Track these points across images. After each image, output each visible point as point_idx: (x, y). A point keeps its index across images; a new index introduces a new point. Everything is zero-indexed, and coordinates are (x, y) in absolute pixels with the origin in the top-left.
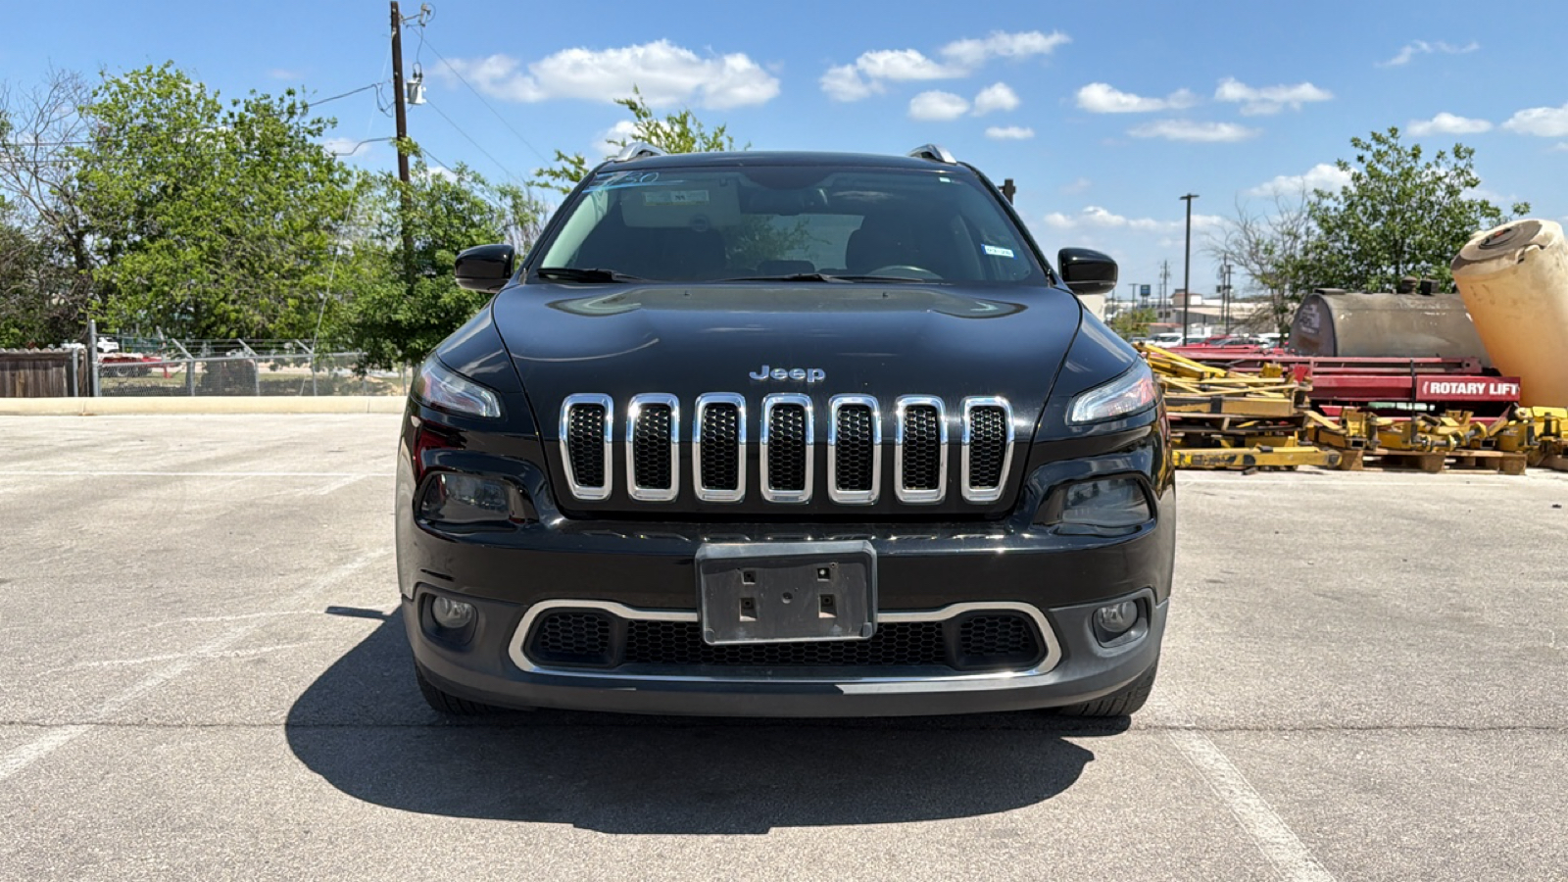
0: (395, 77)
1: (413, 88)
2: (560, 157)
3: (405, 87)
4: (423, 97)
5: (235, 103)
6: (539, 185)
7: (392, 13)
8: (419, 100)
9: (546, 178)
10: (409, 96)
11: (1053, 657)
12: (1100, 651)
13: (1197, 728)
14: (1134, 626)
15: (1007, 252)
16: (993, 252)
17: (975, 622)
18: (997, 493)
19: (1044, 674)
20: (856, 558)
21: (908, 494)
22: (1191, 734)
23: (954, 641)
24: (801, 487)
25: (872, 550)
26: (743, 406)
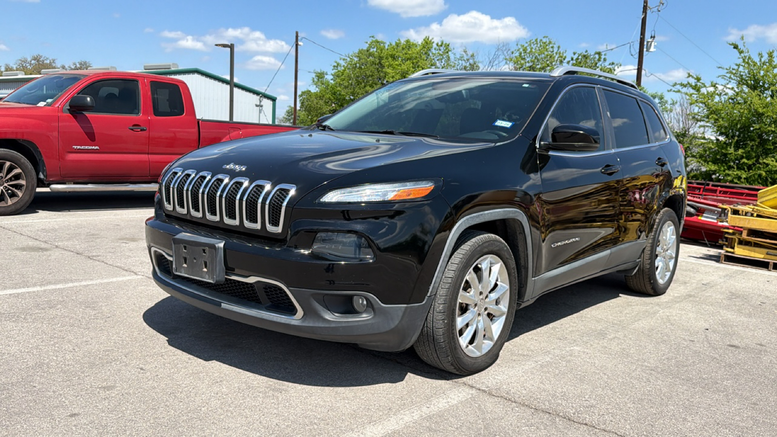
0: (641, 38)
1: (650, 43)
2: (689, 76)
3: (645, 43)
4: (654, 48)
5: (574, 54)
6: (674, 91)
7: (644, 6)
8: (652, 49)
9: (678, 87)
10: (647, 48)
11: (300, 312)
12: (329, 316)
13: (484, 391)
14: (365, 311)
15: (508, 124)
16: (500, 123)
17: (268, 288)
18: (279, 229)
19: (297, 319)
20: (213, 247)
21: (248, 224)
22: (474, 391)
23: (262, 295)
24: (216, 215)
25: (222, 245)
26: (208, 178)
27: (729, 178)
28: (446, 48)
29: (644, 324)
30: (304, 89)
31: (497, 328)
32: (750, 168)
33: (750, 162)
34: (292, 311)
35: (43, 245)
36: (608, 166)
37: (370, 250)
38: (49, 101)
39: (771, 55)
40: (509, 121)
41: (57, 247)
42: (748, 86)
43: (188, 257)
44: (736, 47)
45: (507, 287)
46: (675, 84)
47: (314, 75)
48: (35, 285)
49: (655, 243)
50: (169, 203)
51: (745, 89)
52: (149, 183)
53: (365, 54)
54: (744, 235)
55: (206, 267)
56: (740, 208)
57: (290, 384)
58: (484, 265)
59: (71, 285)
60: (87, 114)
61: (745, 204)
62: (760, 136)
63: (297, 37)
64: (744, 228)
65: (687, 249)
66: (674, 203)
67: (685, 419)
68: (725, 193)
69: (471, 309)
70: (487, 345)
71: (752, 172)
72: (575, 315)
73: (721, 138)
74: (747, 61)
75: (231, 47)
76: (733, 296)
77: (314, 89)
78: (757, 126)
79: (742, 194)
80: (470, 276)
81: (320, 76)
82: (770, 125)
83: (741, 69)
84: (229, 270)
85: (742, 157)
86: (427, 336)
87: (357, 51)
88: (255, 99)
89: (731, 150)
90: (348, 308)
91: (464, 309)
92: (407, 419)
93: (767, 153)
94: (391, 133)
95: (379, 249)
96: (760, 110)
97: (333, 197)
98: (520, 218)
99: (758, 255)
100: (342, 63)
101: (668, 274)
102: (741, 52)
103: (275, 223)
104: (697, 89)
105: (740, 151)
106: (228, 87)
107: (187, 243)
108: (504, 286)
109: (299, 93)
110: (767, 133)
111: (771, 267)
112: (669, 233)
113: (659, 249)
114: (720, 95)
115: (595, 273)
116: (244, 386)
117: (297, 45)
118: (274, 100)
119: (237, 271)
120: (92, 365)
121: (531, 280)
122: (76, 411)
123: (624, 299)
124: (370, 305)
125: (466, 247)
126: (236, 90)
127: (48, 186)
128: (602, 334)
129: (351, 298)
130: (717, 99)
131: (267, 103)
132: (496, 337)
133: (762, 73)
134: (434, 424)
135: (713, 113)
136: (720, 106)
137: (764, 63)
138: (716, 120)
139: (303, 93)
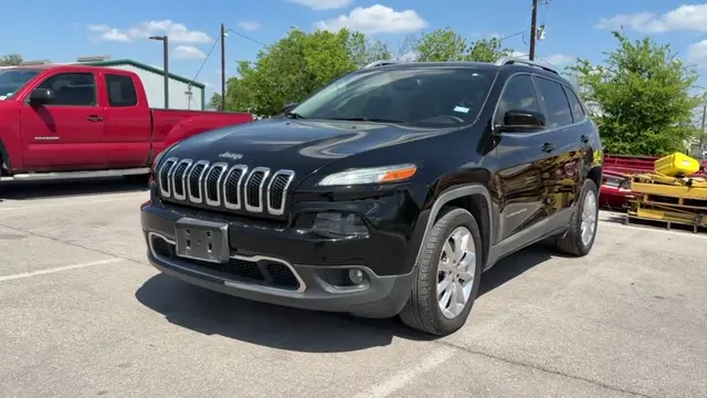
0: (532, 28)
1: (540, 32)
2: (578, 60)
3: (536, 32)
4: (544, 36)
8: (542, 37)
10: (537, 36)
11: (303, 286)
12: (330, 289)
13: (464, 349)
14: (361, 283)
15: (465, 110)
16: (458, 109)
17: (271, 265)
18: (281, 212)
19: (300, 293)
20: (218, 230)
21: (249, 208)
22: (454, 350)
23: (265, 272)
24: (216, 200)
25: (226, 228)
26: (207, 166)
27: (616, 149)
28: (360, 38)
29: (578, 282)
30: (230, 77)
31: (467, 290)
32: (632, 140)
33: (633, 135)
34: (294, 284)
35: (19, 233)
36: (546, 144)
37: (364, 227)
38: (10, 94)
39: (646, 42)
40: (466, 107)
41: (32, 234)
42: (628, 68)
43: (191, 240)
44: (617, 35)
45: (474, 254)
46: (566, 68)
47: (238, 65)
48: (23, 271)
49: (581, 209)
50: (167, 190)
51: (627, 71)
52: (107, 169)
53: (286, 44)
54: (645, 201)
55: (210, 248)
56: (640, 176)
57: (293, 352)
58: (455, 237)
59: (57, 270)
60: (47, 106)
61: (643, 173)
62: (640, 112)
63: (222, 29)
64: (644, 194)
65: (604, 214)
66: (595, 175)
67: (639, 363)
68: (622, 163)
69: (447, 275)
70: (460, 307)
71: (634, 144)
72: (520, 276)
73: (607, 115)
74: (627, 47)
75: (165, 39)
76: (645, 254)
77: (239, 77)
78: (638, 104)
79: (636, 164)
80: (446, 247)
81: (244, 66)
82: (648, 102)
83: (622, 54)
84: (233, 250)
85: (626, 131)
86: (413, 303)
87: (278, 41)
88: (185, 87)
89: (616, 125)
90: (345, 281)
91: (442, 277)
92: (406, 378)
93: (646, 127)
94: (361, 120)
95: (373, 226)
96: (640, 90)
97: (331, 180)
98: (484, 193)
99: (658, 216)
100: (265, 51)
101: (590, 237)
102: (621, 40)
103: (277, 206)
104: (586, 72)
105: (625, 126)
106: (163, 78)
107: (189, 227)
108: (472, 254)
109: (226, 80)
110: (646, 110)
111: (669, 226)
112: (590, 201)
113: (583, 215)
114: (605, 77)
115: (536, 238)
116: (251, 356)
117: (223, 36)
118: (202, 87)
119: (239, 251)
120: (104, 344)
121: (491, 247)
122: (102, 389)
123: (555, 260)
124: (366, 277)
125: (443, 221)
126: (170, 80)
127: (12, 175)
128: (547, 293)
129: (347, 271)
130: (603, 80)
131: (196, 91)
132: (466, 300)
133: (640, 57)
134: (430, 381)
135: (600, 93)
136: (606, 87)
137: (641, 49)
138: (603, 99)
139: (230, 80)
